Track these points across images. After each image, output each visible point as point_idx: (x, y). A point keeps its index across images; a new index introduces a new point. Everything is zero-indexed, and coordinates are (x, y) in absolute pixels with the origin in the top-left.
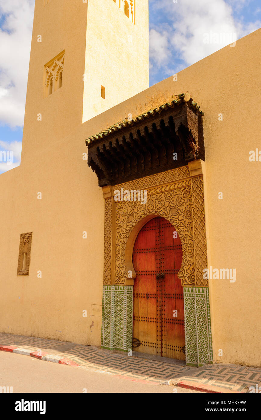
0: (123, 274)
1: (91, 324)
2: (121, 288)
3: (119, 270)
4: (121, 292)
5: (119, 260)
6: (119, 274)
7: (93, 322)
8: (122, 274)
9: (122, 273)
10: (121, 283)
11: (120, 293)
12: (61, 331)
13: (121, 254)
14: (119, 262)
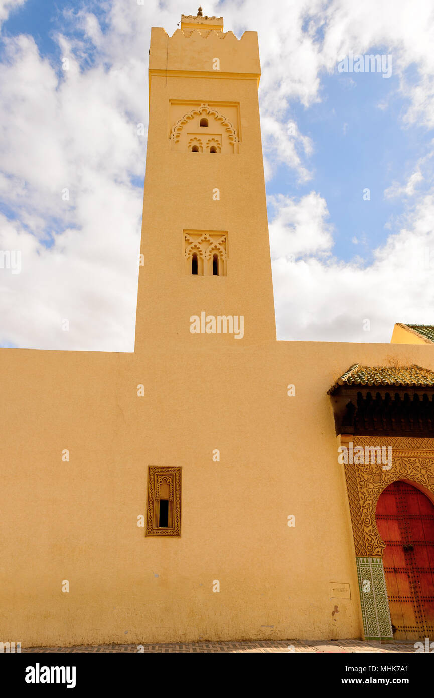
0: (378, 544)
1: (333, 609)
2: (377, 561)
3: (370, 539)
4: (378, 566)
5: (369, 525)
6: (372, 544)
7: (336, 607)
8: (376, 544)
9: (376, 542)
10: (376, 555)
11: (376, 567)
12: (272, 626)
13: (370, 518)
14: (369, 529)
